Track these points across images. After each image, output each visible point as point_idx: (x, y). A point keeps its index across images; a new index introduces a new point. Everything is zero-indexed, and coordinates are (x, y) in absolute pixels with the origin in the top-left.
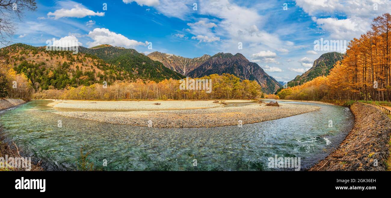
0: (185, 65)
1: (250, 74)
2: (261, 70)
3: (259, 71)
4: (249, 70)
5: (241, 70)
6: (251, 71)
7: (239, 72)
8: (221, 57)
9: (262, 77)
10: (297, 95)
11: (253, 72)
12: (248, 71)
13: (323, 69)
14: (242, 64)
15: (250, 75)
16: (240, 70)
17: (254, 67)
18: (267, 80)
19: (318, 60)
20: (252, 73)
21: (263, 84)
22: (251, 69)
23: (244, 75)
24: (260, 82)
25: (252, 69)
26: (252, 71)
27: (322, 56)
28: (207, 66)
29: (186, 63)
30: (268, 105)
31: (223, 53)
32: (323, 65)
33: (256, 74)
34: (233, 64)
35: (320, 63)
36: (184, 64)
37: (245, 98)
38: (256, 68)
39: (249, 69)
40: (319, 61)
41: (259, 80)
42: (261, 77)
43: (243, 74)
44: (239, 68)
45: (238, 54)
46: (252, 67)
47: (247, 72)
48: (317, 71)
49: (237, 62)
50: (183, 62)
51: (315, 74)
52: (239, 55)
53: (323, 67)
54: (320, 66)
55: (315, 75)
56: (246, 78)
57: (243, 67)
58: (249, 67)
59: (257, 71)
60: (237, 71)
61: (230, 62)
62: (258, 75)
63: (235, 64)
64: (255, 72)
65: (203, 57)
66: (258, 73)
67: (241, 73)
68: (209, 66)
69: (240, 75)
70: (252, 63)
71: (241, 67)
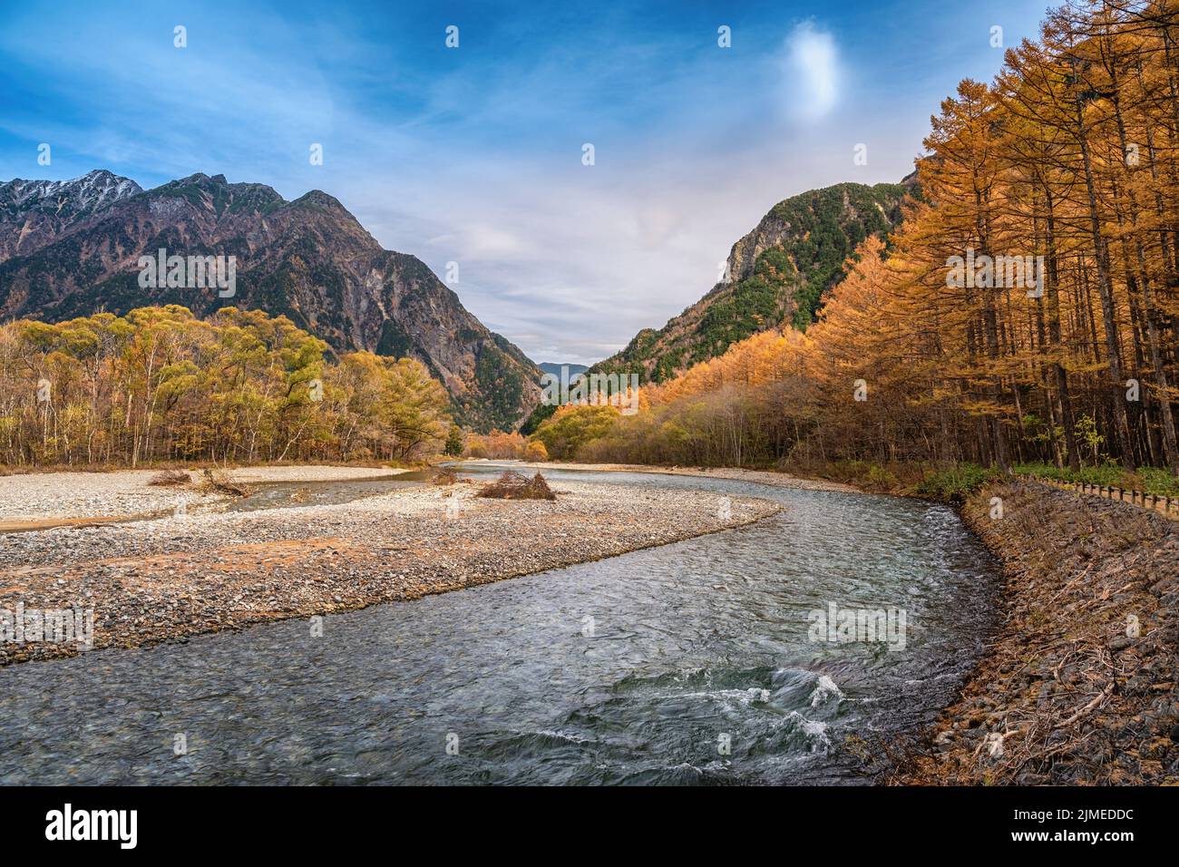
1: (386, 317)
2: (442, 297)
3: (433, 305)
4: (376, 295)
5: (328, 295)
6: (388, 304)
7: (321, 303)
8: (209, 206)
9: (449, 340)
10: (641, 437)
11: (403, 305)
12: (372, 303)
13: (781, 289)
14: (336, 259)
15: (386, 325)
16: (322, 290)
17: (405, 279)
18: (480, 353)
19: (750, 242)
20: (396, 313)
21: (456, 376)
22: (388, 289)
23: (349, 323)
24: (437, 363)
25: (397, 291)
26: (396, 301)
27: (773, 216)
28: (112, 247)
30: (489, 493)
32: (779, 269)
33: (419, 321)
34: (281, 252)
35: (763, 255)
37: (355, 454)
38: (416, 287)
39: (380, 287)
40: (757, 243)
41: (432, 352)
42: (443, 340)
43: (340, 318)
44: (316, 278)
45: (316, 195)
46: (394, 278)
47: (364, 304)
48: (747, 303)
49: (306, 245)
51: (739, 319)
52: (317, 201)
53: (782, 275)
54: (767, 274)
55: (740, 325)
56: (358, 342)
57: (341, 276)
58: (380, 278)
59: (423, 304)
60: (308, 299)
61: (266, 238)
62: (429, 326)
63: (298, 258)
64: (411, 309)
65: (86, 184)
66: (427, 315)
67: (331, 309)
68: (123, 249)
69: (323, 324)
70: (393, 257)
71: (330, 278)
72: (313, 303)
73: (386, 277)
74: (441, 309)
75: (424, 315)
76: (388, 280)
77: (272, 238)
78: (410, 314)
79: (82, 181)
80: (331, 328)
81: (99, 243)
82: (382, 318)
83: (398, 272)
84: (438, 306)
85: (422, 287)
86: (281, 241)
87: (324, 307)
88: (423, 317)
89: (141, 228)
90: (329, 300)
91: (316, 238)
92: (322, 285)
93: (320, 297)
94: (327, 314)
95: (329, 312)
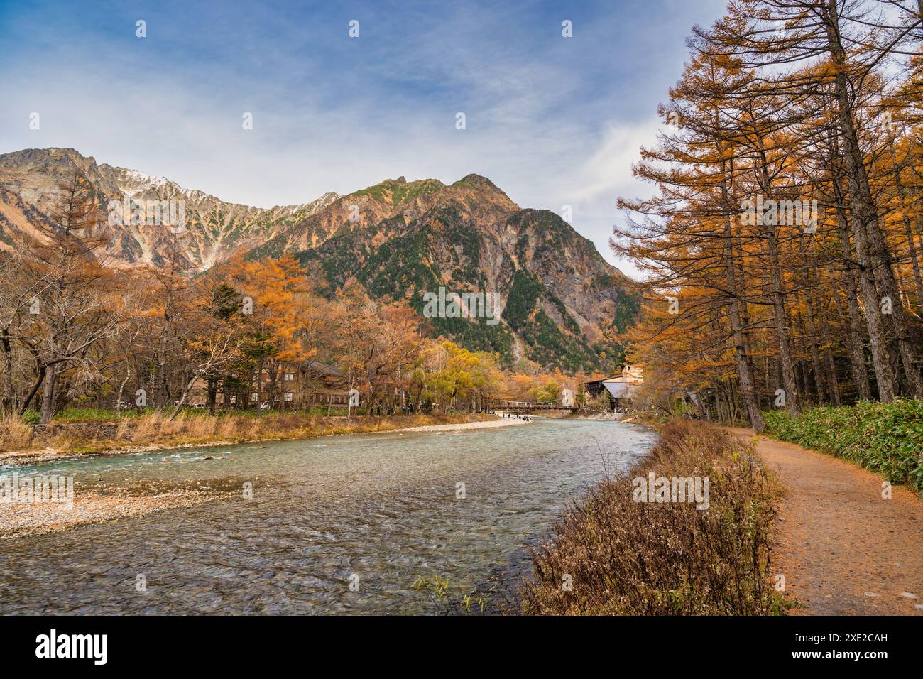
0: (220, 238)
1: (517, 267)
2: (578, 246)
3: (567, 254)
4: (510, 249)
5: (465, 253)
6: (521, 256)
7: (457, 260)
8: (389, 200)
9: (585, 287)
11: (537, 256)
12: (507, 256)
14: (479, 223)
15: (518, 276)
16: (459, 249)
17: (539, 233)
18: (621, 298)
20: (529, 265)
21: (592, 325)
22: (522, 243)
23: (484, 278)
24: (571, 311)
25: (531, 243)
26: (530, 253)
28: (309, 236)
29: (227, 230)
31: (402, 179)
33: (553, 271)
36: (216, 233)
38: (549, 237)
39: (514, 241)
41: (567, 301)
42: (578, 288)
43: (475, 274)
44: (454, 239)
46: (529, 231)
47: (500, 259)
50: (213, 221)
57: (481, 237)
58: (515, 233)
59: (556, 253)
60: (445, 258)
61: (419, 212)
62: (563, 274)
63: (437, 221)
64: (544, 259)
65: (318, 203)
66: (562, 264)
67: (466, 265)
68: (317, 238)
69: (457, 279)
70: (529, 213)
71: (467, 237)
72: (449, 261)
73: (521, 232)
74: (577, 257)
75: (558, 264)
76: (523, 234)
77: (423, 211)
78: (544, 264)
79: (316, 202)
80: (465, 283)
81: (300, 235)
82: (514, 269)
83: (533, 227)
84: (574, 255)
85: (556, 237)
86: (430, 212)
87: (461, 263)
88: (556, 266)
89: (334, 221)
90: (465, 257)
91: (462, 208)
92: (459, 245)
93: (456, 255)
94: (463, 270)
95: (465, 268)
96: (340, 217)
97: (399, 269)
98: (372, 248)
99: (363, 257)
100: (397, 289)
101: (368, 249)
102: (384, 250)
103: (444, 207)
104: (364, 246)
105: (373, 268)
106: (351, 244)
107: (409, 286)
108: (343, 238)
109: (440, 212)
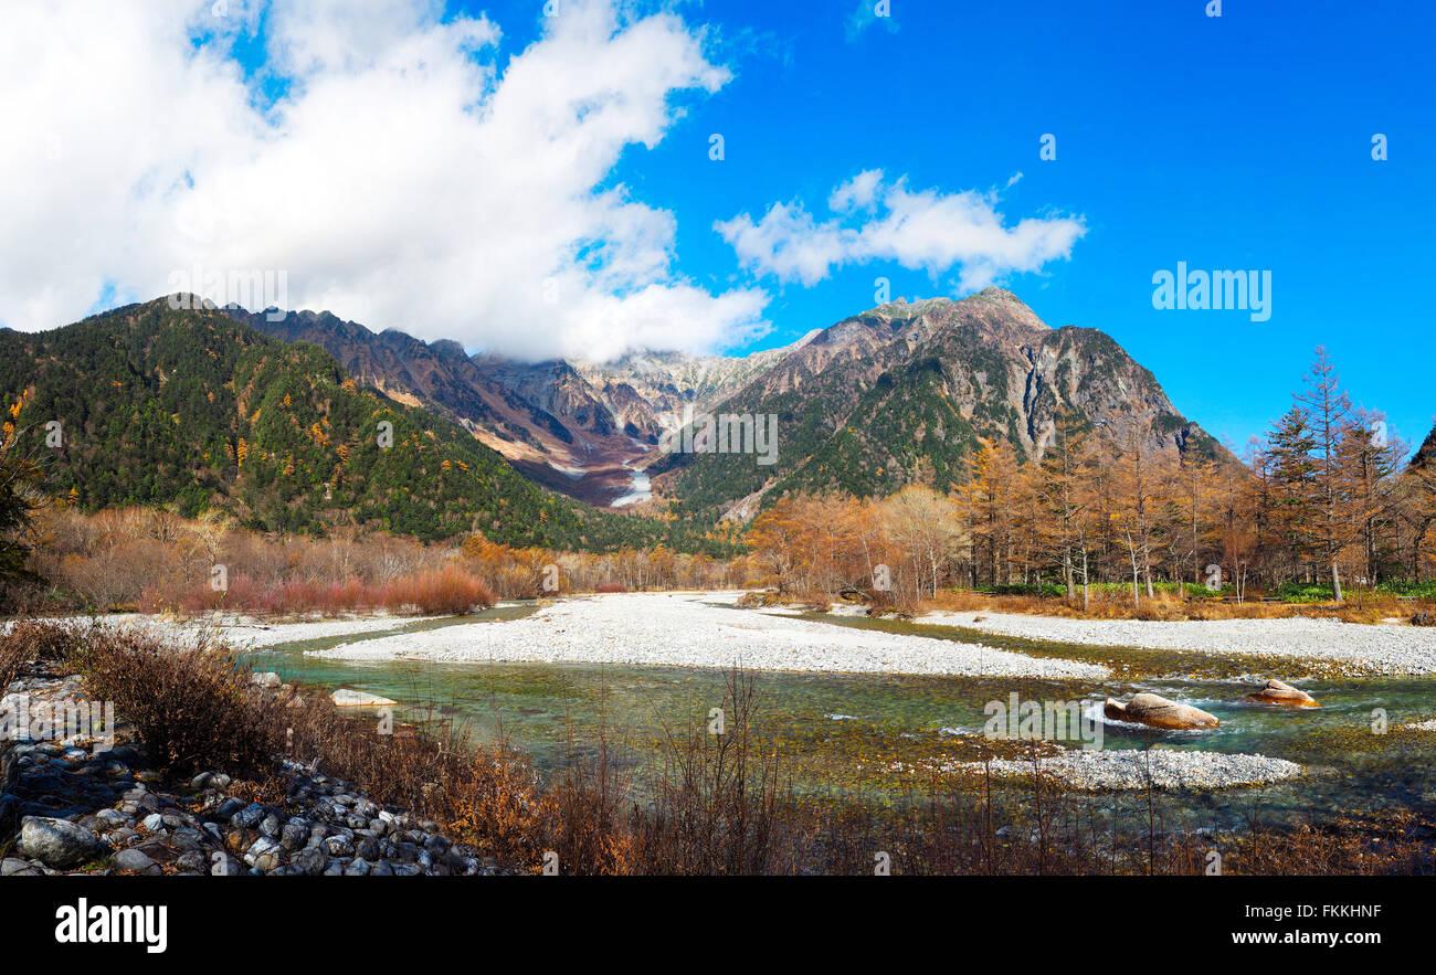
1: (1060, 401)
2: (1134, 374)
3: (1122, 385)
4: (1049, 377)
5: (989, 383)
6: (1063, 388)
7: (978, 392)
8: (886, 326)
9: (1145, 429)
11: (1082, 387)
12: (1044, 388)
14: (1004, 346)
15: (1060, 412)
16: (981, 377)
17: (1086, 355)
20: (1074, 398)
22: (1063, 368)
23: (1015, 415)
25: (1075, 370)
26: (1074, 383)
33: (1104, 407)
38: (1099, 362)
39: (1053, 367)
42: (1137, 429)
43: (1003, 409)
44: (975, 363)
46: (1071, 355)
47: (1033, 389)
49: (968, 332)
57: (1008, 362)
58: (1053, 356)
59: (1109, 383)
60: (963, 389)
61: (926, 334)
62: (1117, 411)
63: (951, 342)
64: (1092, 391)
66: (1115, 398)
67: (992, 398)
68: (801, 380)
69: (981, 416)
70: (1071, 331)
71: (991, 362)
72: (969, 393)
73: (1061, 354)
74: (1133, 390)
75: (1110, 397)
76: (1064, 358)
77: (932, 332)
78: (1092, 398)
80: (990, 421)
81: (779, 378)
82: (1055, 402)
83: (1077, 350)
84: (1129, 386)
85: (1107, 363)
86: (940, 333)
87: (984, 396)
88: (1108, 400)
89: (819, 358)
90: (989, 388)
91: (981, 326)
92: (981, 371)
93: (977, 384)
94: (987, 405)
95: (990, 402)
96: (827, 352)
97: (904, 404)
98: (868, 383)
99: (857, 395)
100: (904, 429)
101: (863, 385)
102: (885, 381)
103: (959, 325)
104: (857, 381)
105: (871, 406)
106: (841, 380)
107: (919, 425)
108: (831, 373)
109: (954, 331)
